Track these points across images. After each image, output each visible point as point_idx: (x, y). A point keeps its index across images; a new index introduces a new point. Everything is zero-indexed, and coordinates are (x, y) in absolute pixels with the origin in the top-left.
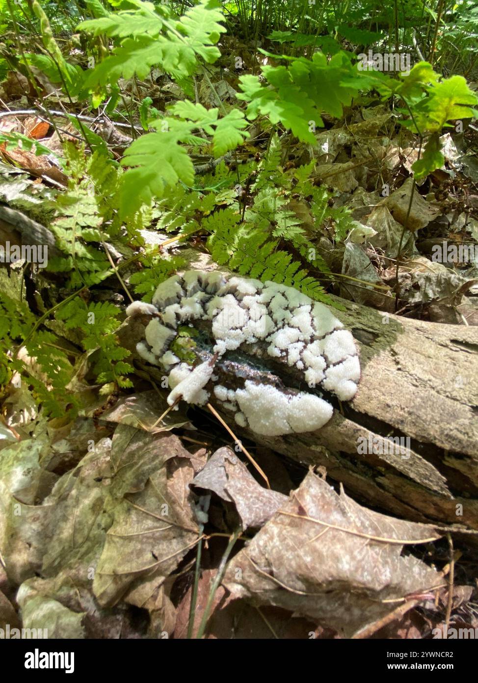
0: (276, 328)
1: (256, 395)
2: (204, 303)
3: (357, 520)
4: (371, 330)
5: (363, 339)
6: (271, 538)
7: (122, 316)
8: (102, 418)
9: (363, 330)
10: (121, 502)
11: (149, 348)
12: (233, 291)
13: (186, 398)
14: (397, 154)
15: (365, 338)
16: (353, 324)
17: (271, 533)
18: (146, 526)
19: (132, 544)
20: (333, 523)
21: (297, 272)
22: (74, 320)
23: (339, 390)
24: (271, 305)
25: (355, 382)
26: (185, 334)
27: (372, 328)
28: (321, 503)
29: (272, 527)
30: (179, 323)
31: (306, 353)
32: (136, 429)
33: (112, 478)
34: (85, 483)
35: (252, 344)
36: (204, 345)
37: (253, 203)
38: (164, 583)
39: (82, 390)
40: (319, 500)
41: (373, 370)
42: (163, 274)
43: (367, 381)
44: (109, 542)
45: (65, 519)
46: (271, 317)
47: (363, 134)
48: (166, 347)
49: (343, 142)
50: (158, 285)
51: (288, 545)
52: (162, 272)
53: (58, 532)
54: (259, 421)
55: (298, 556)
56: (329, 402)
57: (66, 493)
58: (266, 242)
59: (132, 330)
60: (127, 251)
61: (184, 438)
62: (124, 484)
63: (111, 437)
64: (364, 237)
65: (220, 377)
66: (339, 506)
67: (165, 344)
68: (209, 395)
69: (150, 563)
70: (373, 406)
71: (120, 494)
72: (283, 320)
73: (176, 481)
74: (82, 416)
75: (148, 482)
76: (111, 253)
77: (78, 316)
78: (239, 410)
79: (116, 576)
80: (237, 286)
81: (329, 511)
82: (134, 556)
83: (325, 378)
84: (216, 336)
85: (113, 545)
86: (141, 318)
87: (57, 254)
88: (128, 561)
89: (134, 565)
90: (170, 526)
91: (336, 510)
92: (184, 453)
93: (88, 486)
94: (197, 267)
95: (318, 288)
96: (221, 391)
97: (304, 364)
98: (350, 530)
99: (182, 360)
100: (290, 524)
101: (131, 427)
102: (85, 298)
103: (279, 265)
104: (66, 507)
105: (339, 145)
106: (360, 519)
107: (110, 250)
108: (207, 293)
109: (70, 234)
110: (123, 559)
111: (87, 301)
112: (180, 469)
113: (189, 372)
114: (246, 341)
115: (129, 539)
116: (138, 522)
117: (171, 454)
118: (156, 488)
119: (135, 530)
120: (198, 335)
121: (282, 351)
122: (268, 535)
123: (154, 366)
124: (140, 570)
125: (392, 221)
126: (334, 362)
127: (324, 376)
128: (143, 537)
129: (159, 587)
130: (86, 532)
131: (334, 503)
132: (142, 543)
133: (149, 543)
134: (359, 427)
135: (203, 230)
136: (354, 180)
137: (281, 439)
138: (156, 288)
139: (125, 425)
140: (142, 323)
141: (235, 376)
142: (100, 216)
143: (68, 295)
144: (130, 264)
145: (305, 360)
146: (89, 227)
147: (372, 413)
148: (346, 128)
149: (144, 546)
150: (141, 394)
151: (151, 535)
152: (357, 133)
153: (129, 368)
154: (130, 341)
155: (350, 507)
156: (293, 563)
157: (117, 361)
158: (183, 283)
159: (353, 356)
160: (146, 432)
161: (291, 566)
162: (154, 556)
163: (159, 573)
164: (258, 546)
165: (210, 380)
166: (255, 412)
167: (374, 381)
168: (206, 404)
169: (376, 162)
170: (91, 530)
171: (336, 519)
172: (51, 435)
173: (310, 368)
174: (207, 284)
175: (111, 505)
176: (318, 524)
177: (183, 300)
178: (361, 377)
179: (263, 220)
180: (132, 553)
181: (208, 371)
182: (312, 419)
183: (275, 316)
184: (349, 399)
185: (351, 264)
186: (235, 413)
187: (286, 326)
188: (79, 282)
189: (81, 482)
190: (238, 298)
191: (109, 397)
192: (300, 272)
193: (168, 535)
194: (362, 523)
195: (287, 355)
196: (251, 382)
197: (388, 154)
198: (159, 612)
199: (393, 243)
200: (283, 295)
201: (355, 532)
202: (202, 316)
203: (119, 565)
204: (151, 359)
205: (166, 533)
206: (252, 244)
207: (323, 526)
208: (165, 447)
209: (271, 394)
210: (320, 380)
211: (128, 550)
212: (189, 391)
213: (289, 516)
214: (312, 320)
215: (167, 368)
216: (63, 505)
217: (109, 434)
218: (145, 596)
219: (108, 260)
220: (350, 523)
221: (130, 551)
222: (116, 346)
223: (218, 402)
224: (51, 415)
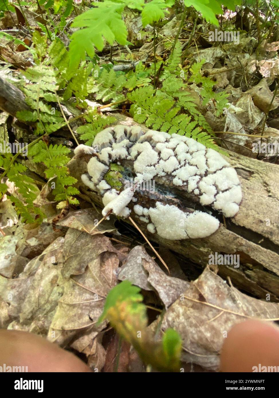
0: (180, 166)
1: (164, 212)
2: (128, 148)
3: (244, 306)
4: (248, 169)
5: (242, 175)
6: (178, 316)
7: (71, 155)
8: (58, 224)
9: (242, 169)
10: (68, 281)
11: (90, 178)
12: (149, 140)
13: (115, 212)
14: (255, 64)
15: (244, 174)
16: (235, 164)
17: (177, 312)
18: (85, 298)
19: (75, 309)
20: (226, 308)
21: (194, 128)
22: (39, 156)
23: (225, 209)
24: (176, 150)
25: (237, 204)
26: (115, 169)
27: (249, 167)
28: (216, 292)
29: (177, 307)
30: (111, 161)
31: (202, 184)
32: (80, 231)
33: (64, 263)
34: (47, 265)
35: (162, 177)
36: (128, 177)
37: (162, 86)
38: (97, 336)
39: (44, 204)
40: (214, 290)
41: (251, 196)
42: (100, 128)
43: (246, 204)
44: (60, 307)
45: (33, 288)
46: (177, 158)
47: (232, 51)
48: (102, 177)
49: (219, 55)
50: (96, 135)
51: (191, 323)
52: (99, 126)
53: (28, 296)
54: (165, 229)
55: (200, 331)
56: (216, 218)
57: (34, 271)
58: (172, 108)
59: (79, 166)
60: (76, 112)
61: (113, 239)
62: (71, 268)
63: (64, 236)
64: (235, 113)
65: (138, 199)
66: (231, 295)
67: (101, 175)
68: (130, 211)
69: (88, 323)
70: (250, 221)
71: (67, 275)
72: (185, 160)
73: (107, 267)
74: (45, 222)
75: (87, 268)
76: (64, 112)
77: (41, 154)
78: (150, 222)
79: (63, 331)
80: (152, 136)
81: (222, 299)
82: (76, 318)
83: (216, 201)
84: (136, 171)
85: (62, 309)
86: (85, 157)
87: (25, 108)
88: (73, 321)
89: (76, 324)
90: (102, 299)
91: (228, 298)
92: (112, 249)
93: (49, 268)
94: (124, 124)
95: (210, 140)
96: (139, 209)
97: (200, 191)
98: (240, 314)
99: (112, 187)
100: (192, 307)
101: (77, 230)
102: (46, 141)
103: (181, 124)
104: (34, 280)
105: (216, 58)
106: (246, 305)
107: (64, 110)
108: (130, 141)
109: (35, 95)
110: (69, 319)
111: (48, 143)
112: (110, 260)
113: (117, 195)
114: (157, 174)
115: (73, 306)
116: (80, 294)
117: (104, 250)
118: (93, 272)
119: (78, 300)
120: (123, 170)
121: (183, 182)
122: (175, 313)
123: (94, 191)
124: (81, 328)
125: (252, 105)
126: (222, 190)
127: (215, 200)
128: (83, 306)
129: (94, 339)
130: (47, 297)
131: (227, 293)
132: (82, 309)
133: (87, 309)
134: (237, 236)
135: (128, 101)
136: (227, 79)
137: (179, 242)
138: (94, 137)
139: (73, 229)
140: (85, 161)
141: (149, 198)
142: (57, 85)
143: (34, 139)
144: (77, 120)
145: (201, 188)
146: (49, 91)
147: (248, 226)
148: (221, 47)
149: (84, 311)
150: (84, 210)
151: (88, 304)
152: (229, 50)
153: (77, 192)
154: (78, 174)
155: (238, 297)
156: (196, 336)
157: (68, 186)
158: (114, 133)
159: (237, 186)
160: (87, 234)
161: (193, 338)
162: (90, 318)
163: (94, 329)
164: (168, 321)
165: (131, 201)
166: (162, 223)
167: (251, 203)
168: (128, 217)
169: (241, 69)
170: (50, 296)
171: (228, 305)
172: (26, 234)
173: (204, 194)
174: (131, 134)
175: (62, 282)
176: (215, 308)
177: (114, 144)
178: (242, 201)
179: (169, 97)
180: (75, 315)
181: (130, 194)
182: (204, 229)
183: (179, 157)
184: (233, 216)
185: (230, 127)
186: (147, 224)
187: (187, 164)
188: (42, 131)
189: (44, 264)
190: (153, 145)
191: (63, 210)
192: (196, 129)
193: (101, 305)
194: (247, 308)
195: (187, 185)
196: (160, 203)
197: (249, 64)
198: (94, 356)
199: (252, 120)
200: (185, 143)
201: (243, 314)
202: (126, 157)
203: (66, 323)
204: (91, 185)
205: (99, 303)
206: (163, 109)
207: (219, 311)
208: (99, 244)
209: (174, 211)
210: (212, 202)
211: (72, 313)
212: (117, 207)
213: (191, 301)
214: (207, 160)
215: (102, 192)
216: (32, 279)
217: (63, 235)
218: (84, 345)
219: (63, 117)
220: (238, 308)
221: (74, 314)
222: (68, 176)
223: (137, 217)
224: (27, 222)
